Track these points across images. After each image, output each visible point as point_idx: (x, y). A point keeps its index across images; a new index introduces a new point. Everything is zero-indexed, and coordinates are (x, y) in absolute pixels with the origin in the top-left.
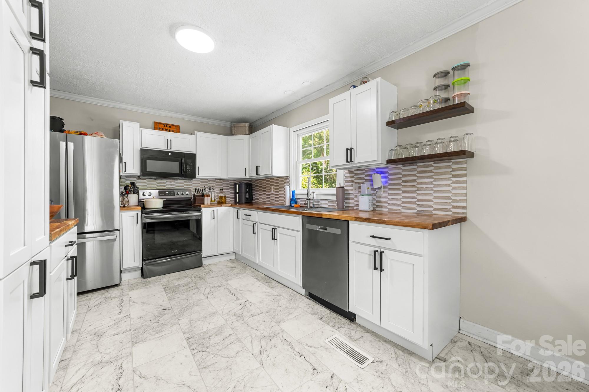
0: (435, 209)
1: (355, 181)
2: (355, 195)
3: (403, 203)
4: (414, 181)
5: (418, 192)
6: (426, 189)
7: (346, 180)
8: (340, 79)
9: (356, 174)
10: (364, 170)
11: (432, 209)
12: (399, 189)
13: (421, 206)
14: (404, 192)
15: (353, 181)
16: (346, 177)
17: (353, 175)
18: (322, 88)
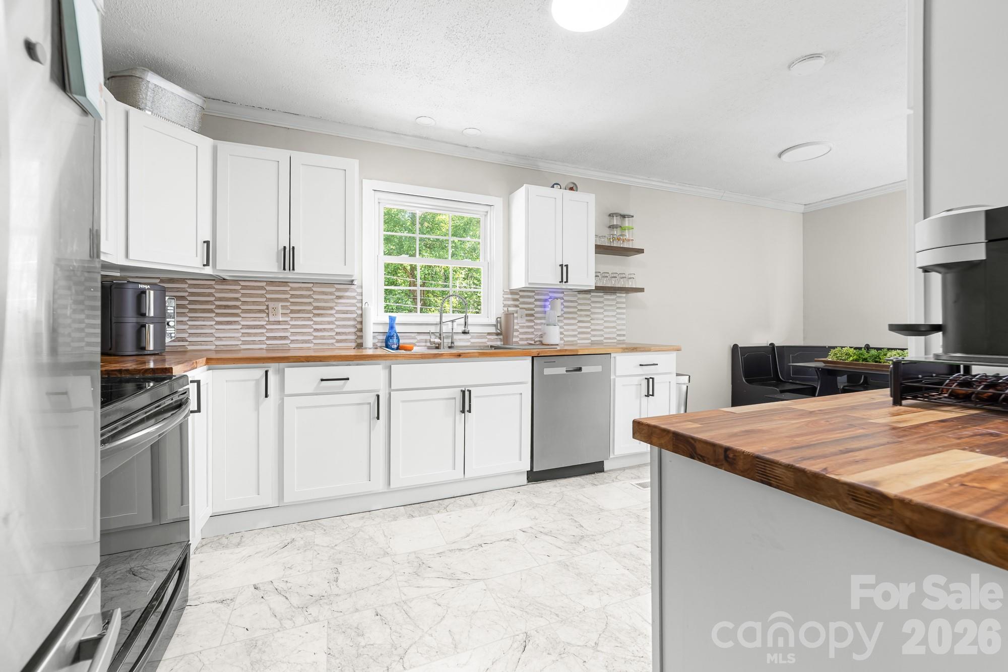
0: (606, 338)
1: (520, 306)
2: (520, 325)
3: (580, 333)
4: (589, 310)
5: (592, 321)
6: (598, 319)
7: (505, 303)
8: (503, 152)
9: (522, 297)
10: (533, 291)
11: (602, 338)
12: (574, 318)
13: (594, 336)
14: (579, 322)
15: (517, 306)
16: (506, 299)
17: (517, 297)
18: (467, 145)
